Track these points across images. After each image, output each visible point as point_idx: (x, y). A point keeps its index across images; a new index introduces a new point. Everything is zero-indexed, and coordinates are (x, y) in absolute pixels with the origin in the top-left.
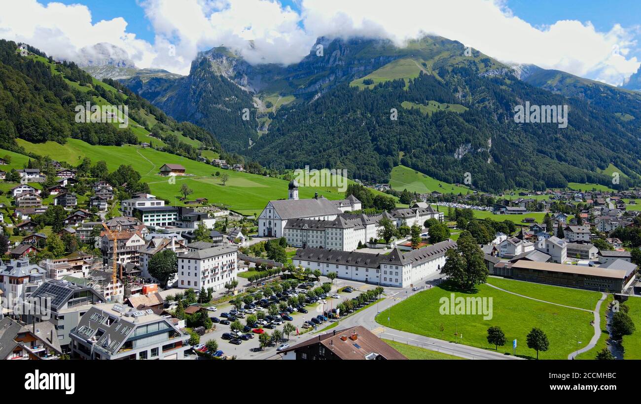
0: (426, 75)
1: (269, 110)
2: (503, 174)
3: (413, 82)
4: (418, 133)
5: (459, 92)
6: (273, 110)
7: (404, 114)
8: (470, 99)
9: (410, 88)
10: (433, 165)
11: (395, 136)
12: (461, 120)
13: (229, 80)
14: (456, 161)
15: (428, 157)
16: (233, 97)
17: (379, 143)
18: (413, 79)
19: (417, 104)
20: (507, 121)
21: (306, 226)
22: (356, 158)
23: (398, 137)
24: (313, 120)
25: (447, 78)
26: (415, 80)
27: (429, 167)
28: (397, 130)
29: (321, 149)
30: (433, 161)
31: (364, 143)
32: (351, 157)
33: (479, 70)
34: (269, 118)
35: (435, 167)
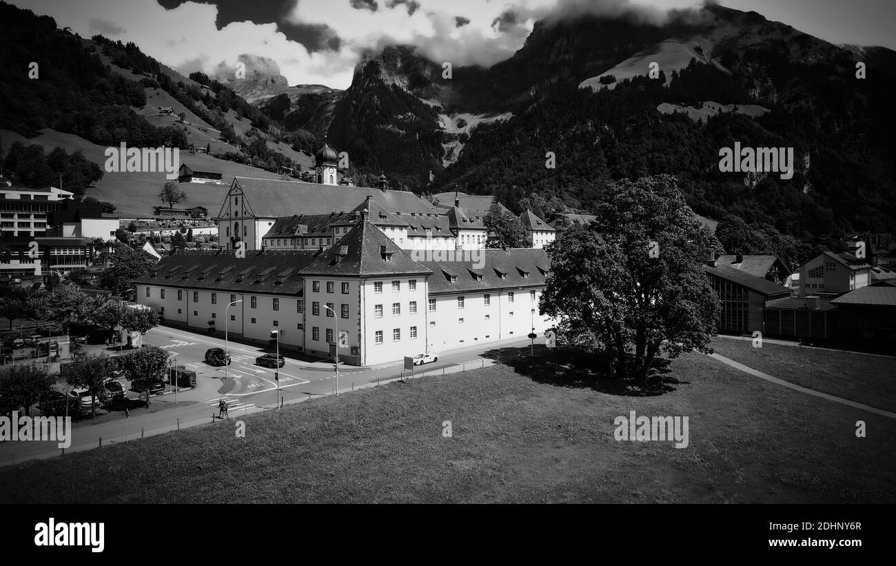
0: (700, 63)
1: (461, 131)
2: (830, 211)
3: (679, 75)
4: (682, 149)
5: (755, 88)
6: (466, 130)
7: (661, 122)
8: (774, 97)
9: (672, 83)
10: (707, 197)
11: (645, 154)
12: (757, 125)
13: (405, 90)
14: (747, 189)
15: (699, 185)
16: (410, 114)
17: (618, 167)
18: (678, 71)
19: (683, 106)
20: (837, 130)
21: (303, 229)
22: (581, 190)
23: (650, 156)
24: (521, 140)
25: (737, 67)
26: (682, 71)
27: (701, 199)
28: (648, 145)
29: (530, 179)
30: (708, 190)
31: (595, 168)
32: (571, 189)
33: (789, 54)
34: (460, 141)
35: (710, 200)
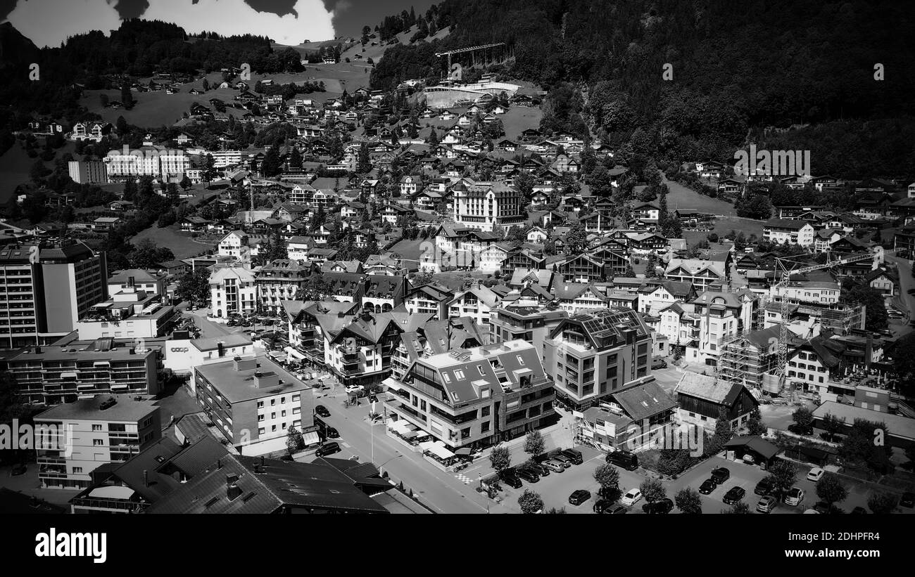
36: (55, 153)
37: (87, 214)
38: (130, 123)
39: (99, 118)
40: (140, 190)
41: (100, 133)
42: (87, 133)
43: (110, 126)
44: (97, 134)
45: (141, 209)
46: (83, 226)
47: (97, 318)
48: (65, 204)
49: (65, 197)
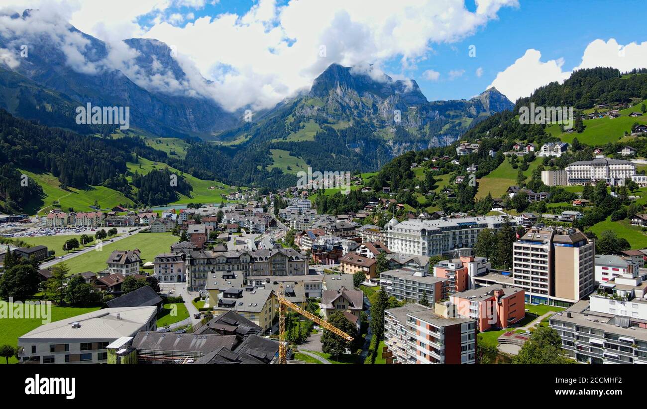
36: (529, 166)
37: (555, 208)
38: (581, 142)
39: (559, 140)
40: (596, 192)
41: (559, 150)
42: (550, 151)
43: (567, 145)
44: (557, 151)
45: (597, 206)
46: (553, 216)
47: (606, 296)
48: (539, 200)
49: (540, 195)
